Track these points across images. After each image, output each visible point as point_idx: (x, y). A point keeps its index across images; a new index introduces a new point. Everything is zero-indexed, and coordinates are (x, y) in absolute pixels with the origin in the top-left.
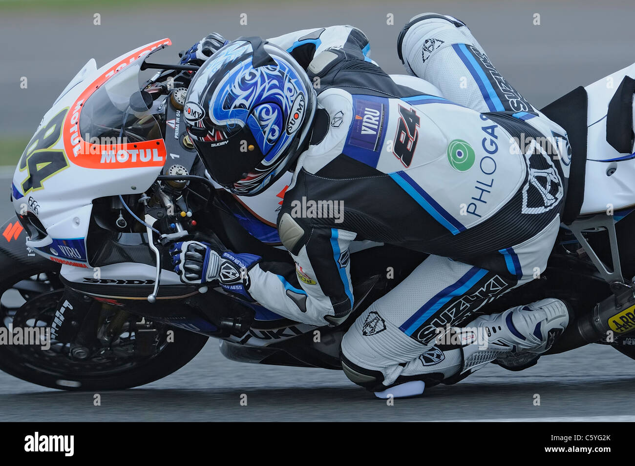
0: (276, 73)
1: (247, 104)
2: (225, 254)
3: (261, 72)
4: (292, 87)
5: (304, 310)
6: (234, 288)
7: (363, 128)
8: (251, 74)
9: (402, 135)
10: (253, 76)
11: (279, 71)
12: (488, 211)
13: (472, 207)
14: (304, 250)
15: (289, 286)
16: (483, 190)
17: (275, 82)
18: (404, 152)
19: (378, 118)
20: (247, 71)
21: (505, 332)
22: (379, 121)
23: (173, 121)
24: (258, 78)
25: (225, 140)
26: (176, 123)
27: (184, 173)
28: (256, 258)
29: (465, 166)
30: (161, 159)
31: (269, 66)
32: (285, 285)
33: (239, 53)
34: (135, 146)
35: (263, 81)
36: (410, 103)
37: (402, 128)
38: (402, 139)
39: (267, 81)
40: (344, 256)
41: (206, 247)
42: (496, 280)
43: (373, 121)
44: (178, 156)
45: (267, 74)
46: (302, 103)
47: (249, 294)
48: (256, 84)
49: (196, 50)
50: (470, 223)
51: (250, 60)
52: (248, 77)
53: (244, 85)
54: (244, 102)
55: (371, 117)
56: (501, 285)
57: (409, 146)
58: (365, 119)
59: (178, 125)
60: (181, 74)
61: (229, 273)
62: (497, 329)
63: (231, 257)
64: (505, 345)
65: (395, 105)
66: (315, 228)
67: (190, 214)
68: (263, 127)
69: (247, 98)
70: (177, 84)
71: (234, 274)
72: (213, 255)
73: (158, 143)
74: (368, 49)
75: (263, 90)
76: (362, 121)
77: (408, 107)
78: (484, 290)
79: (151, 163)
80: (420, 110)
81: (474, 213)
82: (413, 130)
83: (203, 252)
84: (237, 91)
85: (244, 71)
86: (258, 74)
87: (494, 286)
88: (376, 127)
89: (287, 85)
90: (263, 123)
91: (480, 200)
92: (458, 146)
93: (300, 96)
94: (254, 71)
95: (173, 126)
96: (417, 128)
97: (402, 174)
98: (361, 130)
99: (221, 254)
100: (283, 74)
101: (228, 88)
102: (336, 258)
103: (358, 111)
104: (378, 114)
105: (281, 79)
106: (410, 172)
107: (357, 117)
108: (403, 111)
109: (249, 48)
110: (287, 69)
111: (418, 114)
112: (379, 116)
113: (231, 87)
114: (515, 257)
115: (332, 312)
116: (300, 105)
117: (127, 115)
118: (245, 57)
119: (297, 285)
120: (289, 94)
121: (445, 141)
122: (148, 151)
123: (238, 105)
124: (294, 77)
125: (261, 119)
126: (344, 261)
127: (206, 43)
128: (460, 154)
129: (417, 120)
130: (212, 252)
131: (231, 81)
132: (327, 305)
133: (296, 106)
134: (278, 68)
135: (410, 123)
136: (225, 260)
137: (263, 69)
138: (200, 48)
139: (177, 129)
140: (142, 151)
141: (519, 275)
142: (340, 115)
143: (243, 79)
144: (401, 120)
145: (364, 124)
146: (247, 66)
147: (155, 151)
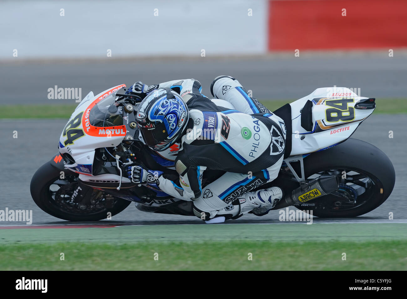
0: (176, 102)
1: (164, 113)
2: (149, 171)
3: (170, 102)
4: (181, 108)
5: (182, 195)
6: (153, 184)
7: (209, 125)
8: (166, 102)
9: (224, 127)
10: (167, 102)
11: (177, 102)
12: (257, 155)
13: (251, 154)
14: (186, 175)
15: (176, 186)
16: (255, 147)
17: (175, 106)
18: (225, 133)
19: (214, 121)
20: (165, 101)
21: (257, 199)
22: (214, 122)
23: (126, 117)
24: (169, 104)
25: (154, 127)
26: (127, 118)
27: (132, 139)
28: (161, 172)
29: (248, 138)
30: (124, 133)
31: (173, 99)
32: (174, 185)
33: (162, 93)
34: (114, 128)
35: (171, 105)
36: (225, 113)
37: (223, 124)
38: (224, 128)
39: (172, 105)
40: (201, 175)
41: (141, 168)
42: (259, 181)
43: (212, 122)
44: (129, 131)
45: (173, 102)
46: (185, 115)
47: (159, 187)
48: (168, 105)
49: (132, 88)
50: (250, 160)
51: (166, 96)
52: (165, 103)
53: (163, 106)
54: (163, 113)
55: (211, 120)
56: (260, 182)
57: (227, 131)
58: (209, 121)
59: (128, 119)
60: (127, 98)
61: (151, 179)
62: (254, 198)
63: (151, 172)
64: (257, 204)
65: (219, 114)
66: (191, 166)
67: (134, 155)
68: (170, 123)
69: (164, 111)
70: (126, 102)
71: (153, 179)
72: (144, 172)
73: (123, 127)
74: (201, 89)
75: (170, 109)
76: (208, 122)
77: (224, 115)
78: (253, 184)
79: (120, 135)
80: (230, 116)
81: (252, 156)
82: (228, 125)
83: (140, 170)
84: (160, 108)
85: (163, 100)
86: (169, 102)
87: (258, 183)
88: (214, 124)
89: (180, 107)
90: (170, 122)
91: (254, 151)
92: (245, 130)
93: (184, 112)
94: (167, 101)
95: (126, 119)
96: (229, 123)
97: (224, 142)
98: (208, 126)
99: (147, 171)
100: (178, 103)
101: (157, 107)
102: (198, 177)
103: (206, 118)
104: (214, 119)
105: (177, 104)
106: (227, 141)
107: (206, 121)
108: (223, 117)
109: (165, 92)
110: (180, 101)
111: (229, 118)
112: (214, 120)
113: (158, 106)
114: (267, 172)
115: (194, 197)
116: (184, 116)
117: (106, 114)
118: (164, 95)
119: (179, 185)
120: (180, 111)
121: (240, 128)
122: (119, 130)
123: (160, 114)
124: (182, 105)
125: (169, 120)
126: (201, 178)
127: (136, 86)
128: (246, 133)
129: (229, 120)
130: (144, 170)
131: (158, 104)
132: (192, 195)
133: (183, 116)
134: (177, 100)
135: (226, 122)
136: (149, 173)
137: (171, 100)
138: (134, 87)
139: (128, 120)
140: (116, 130)
141: (268, 179)
142: (199, 120)
143: (163, 104)
144: (223, 120)
145: (209, 123)
146: (164, 99)
147: (122, 130)
